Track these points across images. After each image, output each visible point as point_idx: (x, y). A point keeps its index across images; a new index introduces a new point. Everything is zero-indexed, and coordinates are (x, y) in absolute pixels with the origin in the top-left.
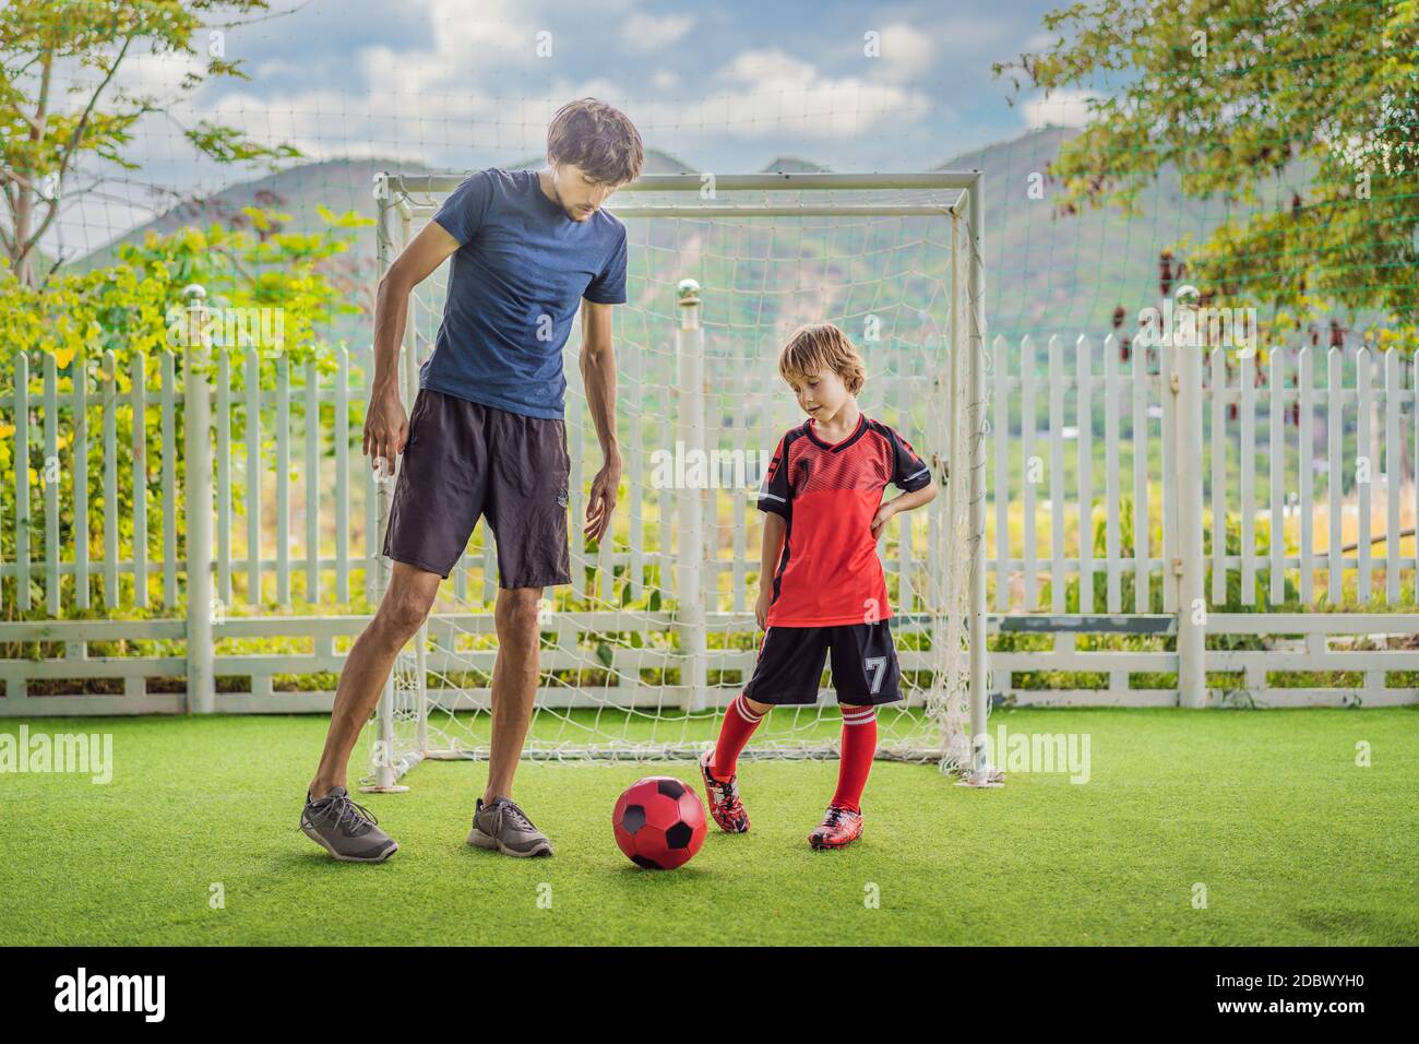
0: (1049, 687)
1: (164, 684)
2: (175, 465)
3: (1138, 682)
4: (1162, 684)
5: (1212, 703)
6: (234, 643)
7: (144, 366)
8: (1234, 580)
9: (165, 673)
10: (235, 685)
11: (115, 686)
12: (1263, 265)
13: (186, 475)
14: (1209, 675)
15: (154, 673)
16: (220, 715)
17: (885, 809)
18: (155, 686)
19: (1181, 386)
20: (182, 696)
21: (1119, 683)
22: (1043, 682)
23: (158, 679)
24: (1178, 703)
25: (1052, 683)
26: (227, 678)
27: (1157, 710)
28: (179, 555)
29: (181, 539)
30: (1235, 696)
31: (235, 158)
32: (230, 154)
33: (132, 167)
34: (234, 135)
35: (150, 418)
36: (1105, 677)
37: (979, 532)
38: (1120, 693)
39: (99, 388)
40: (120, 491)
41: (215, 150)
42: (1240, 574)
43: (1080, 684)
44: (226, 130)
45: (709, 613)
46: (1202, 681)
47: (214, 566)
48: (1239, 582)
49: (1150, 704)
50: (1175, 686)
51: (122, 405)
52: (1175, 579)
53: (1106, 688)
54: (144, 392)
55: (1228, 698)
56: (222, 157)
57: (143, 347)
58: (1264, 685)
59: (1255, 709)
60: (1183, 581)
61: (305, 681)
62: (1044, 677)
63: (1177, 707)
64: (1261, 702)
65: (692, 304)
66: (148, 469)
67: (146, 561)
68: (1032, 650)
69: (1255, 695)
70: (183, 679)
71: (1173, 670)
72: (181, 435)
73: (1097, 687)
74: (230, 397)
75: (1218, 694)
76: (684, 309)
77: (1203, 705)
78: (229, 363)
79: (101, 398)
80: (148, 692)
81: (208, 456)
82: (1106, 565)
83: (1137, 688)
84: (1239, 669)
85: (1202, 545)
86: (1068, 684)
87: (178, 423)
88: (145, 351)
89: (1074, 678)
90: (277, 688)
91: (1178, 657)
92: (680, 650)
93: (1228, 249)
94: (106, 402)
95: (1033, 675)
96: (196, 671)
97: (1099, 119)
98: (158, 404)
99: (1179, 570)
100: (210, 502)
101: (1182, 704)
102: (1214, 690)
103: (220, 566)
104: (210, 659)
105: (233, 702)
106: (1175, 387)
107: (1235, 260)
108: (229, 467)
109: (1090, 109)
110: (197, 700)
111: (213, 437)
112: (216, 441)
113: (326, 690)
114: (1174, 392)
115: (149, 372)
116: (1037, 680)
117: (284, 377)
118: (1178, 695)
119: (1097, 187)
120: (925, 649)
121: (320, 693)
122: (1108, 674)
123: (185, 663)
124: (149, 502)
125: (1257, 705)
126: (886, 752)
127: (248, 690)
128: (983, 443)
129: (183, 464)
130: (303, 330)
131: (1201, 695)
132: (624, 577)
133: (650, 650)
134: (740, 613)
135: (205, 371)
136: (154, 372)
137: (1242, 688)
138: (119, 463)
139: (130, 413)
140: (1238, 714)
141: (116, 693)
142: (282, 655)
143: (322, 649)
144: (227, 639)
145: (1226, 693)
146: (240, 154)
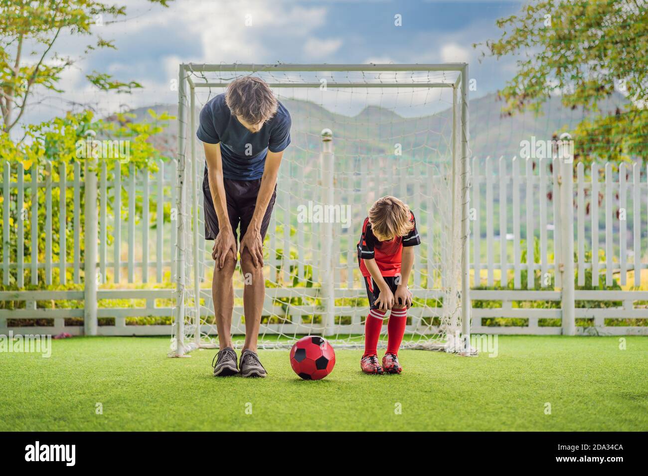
0: (499, 325)
1: (73, 321)
2: (80, 217)
3: (542, 323)
4: (554, 324)
5: (578, 333)
6: (107, 302)
7: (66, 169)
8: (589, 277)
9: (74, 316)
10: (106, 322)
11: (50, 322)
12: (602, 140)
13: (85, 222)
14: (577, 320)
15: (68, 316)
16: (100, 336)
17: (421, 362)
18: (69, 323)
19: (563, 181)
20: (81, 327)
21: (533, 323)
22: (496, 323)
23: (70, 319)
24: (562, 334)
25: (501, 323)
26: (103, 319)
27: (551, 336)
28: (81, 260)
29: (82, 252)
30: (589, 330)
31: (110, 88)
32: (107, 86)
33: (60, 91)
34: (109, 77)
35: (68, 195)
36: (526, 321)
37: (466, 234)
38: (533, 328)
39: (44, 179)
40: (53, 229)
41: (100, 84)
42: (591, 274)
43: (514, 324)
44: (106, 75)
45: (336, 289)
46: (573, 323)
47: (98, 265)
48: (591, 277)
49: (548, 333)
50: (560, 325)
51: (55, 188)
52: (560, 274)
53: (527, 326)
54: (65, 181)
55: (586, 330)
56: (103, 87)
57: (66, 161)
58: (603, 325)
59: (598, 336)
60: (564, 274)
61: (141, 321)
62: (497, 321)
63: (561, 335)
64: (602, 333)
65: (328, 140)
66: (67, 218)
67: (65, 262)
68: (491, 308)
69: (598, 329)
70: (82, 319)
71: (559, 317)
72: (83, 202)
73: (522, 326)
74: (107, 184)
75: (581, 329)
76: (325, 143)
77: (574, 334)
78: (106, 168)
79: (45, 184)
80: (65, 325)
81: (96, 211)
82: (527, 267)
83: (542, 326)
84: (591, 317)
85: (573, 258)
86: (509, 324)
87: (81, 196)
88: (66, 162)
89: (511, 322)
90: (128, 324)
91: (562, 311)
92: (321, 307)
93: (585, 133)
94: (47, 186)
95: (492, 319)
96: (89, 315)
97: (523, 70)
98: (72, 187)
99: (562, 269)
100: (97, 235)
101: (564, 333)
102: (579, 327)
103: (101, 265)
104: (95, 309)
105: (106, 330)
106: (560, 181)
107: (588, 138)
108: (106, 218)
109: (519, 66)
110: (89, 329)
111: (98, 204)
112: (100, 205)
113: (151, 325)
114: (560, 184)
115: (68, 172)
116: (494, 322)
117: (133, 174)
118: (562, 329)
119: (522, 103)
120: (440, 306)
121: (148, 326)
122: (528, 319)
123: (83, 311)
124: (67, 235)
125: (600, 334)
126: (421, 346)
127: (114, 325)
128: (468, 192)
129: (84, 217)
130: (142, 152)
131: (573, 329)
132: (295, 271)
133: (307, 306)
134: (351, 289)
135: (95, 171)
136: (70, 172)
137: (593, 326)
138: (53, 215)
139: (59, 192)
140: (591, 338)
141: (49, 326)
142: (130, 308)
143: (150, 305)
144: (103, 300)
145: (585, 329)
146: (112, 86)
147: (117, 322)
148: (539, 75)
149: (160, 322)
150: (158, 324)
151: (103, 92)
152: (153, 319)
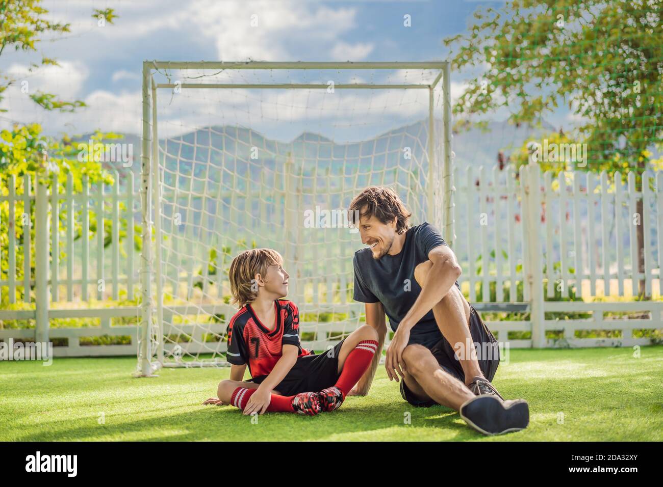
2: (30, 233)
3: (512, 336)
4: (524, 337)
5: (549, 346)
6: (59, 321)
7: (15, 182)
9: (24, 337)
10: (61, 342)
13: (36, 237)
14: (546, 332)
15: (18, 336)
19: (530, 189)
21: (503, 337)
23: (20, 340)
24: (532, 346)
26: (56, 339)
27: (523, 349)
28: (32, 277)
29: (33, 269)
30: (560, 343)
31: (53, 108)
32: (51, 106)
34: (53, 96)
35: (18, 209)
38: (504, 341)
41: (43, 104)
44: (49, 95)
46: (543, 335)
47: (50, 282)
49: (519, 346)
50: (530, 338)
51: (3, 202)
52: (529, 284)
54: (14, 195)
55: (557, 343)
56: (46, 107)
58: (574, 337)
59: (569, 348)
60: (533, 286)
61: (96, 340)
63: (532, 348)
64: (573, 345)
66: (16, 234)
67: (15, 280)
69: (569, 342)
70: (33, 340)
71: (529, 330)
72: (34, 217)
74: (58, 197)
75: (551, 342)
77: (544, 347)
78: (58, 179)
81: (47, 226)
82: (495, 278)
83: (512, 339)
84: (561, 329)
87: (32, 211)
88: (15, 174)
90: (82, 344)
91: (531, 324)
96: (40, 335)
97: (470, 88)
98: (22, 200)
99: (531, 280)
100: (48, 250)
101: (534, 346)
102: (549, 340)
103: (53, 282)
104: (47, 329)
105: (58, 351)
106: (527, 190)
108: (58, 234)
113: (107, 344)
114: (527, 193)
115: (17, 185)
117: (86, 186)
118: (532, 342)
121: (103, 346)
122: (498, 333)
123: (35, 332)
124: (16, 251)
125: (571, 346)
127: (67, 346)
129: (35, 230)
131: (541, 340)
137: (563, 338)
138: (2, 231)
139: (7, 207)
140: (562, 350)
142: (84, 327)
143: (104, 324)
144: (56, 319)
145: (555, 341)
146: (56, 106)
147: (71, 342)
148: (485, 92)
149: (115, 341)
150: (114, 344)
151: (47, 111)
152: (109, 339)
